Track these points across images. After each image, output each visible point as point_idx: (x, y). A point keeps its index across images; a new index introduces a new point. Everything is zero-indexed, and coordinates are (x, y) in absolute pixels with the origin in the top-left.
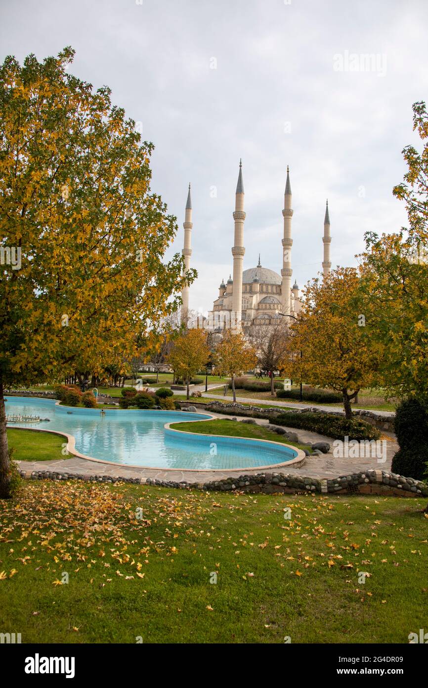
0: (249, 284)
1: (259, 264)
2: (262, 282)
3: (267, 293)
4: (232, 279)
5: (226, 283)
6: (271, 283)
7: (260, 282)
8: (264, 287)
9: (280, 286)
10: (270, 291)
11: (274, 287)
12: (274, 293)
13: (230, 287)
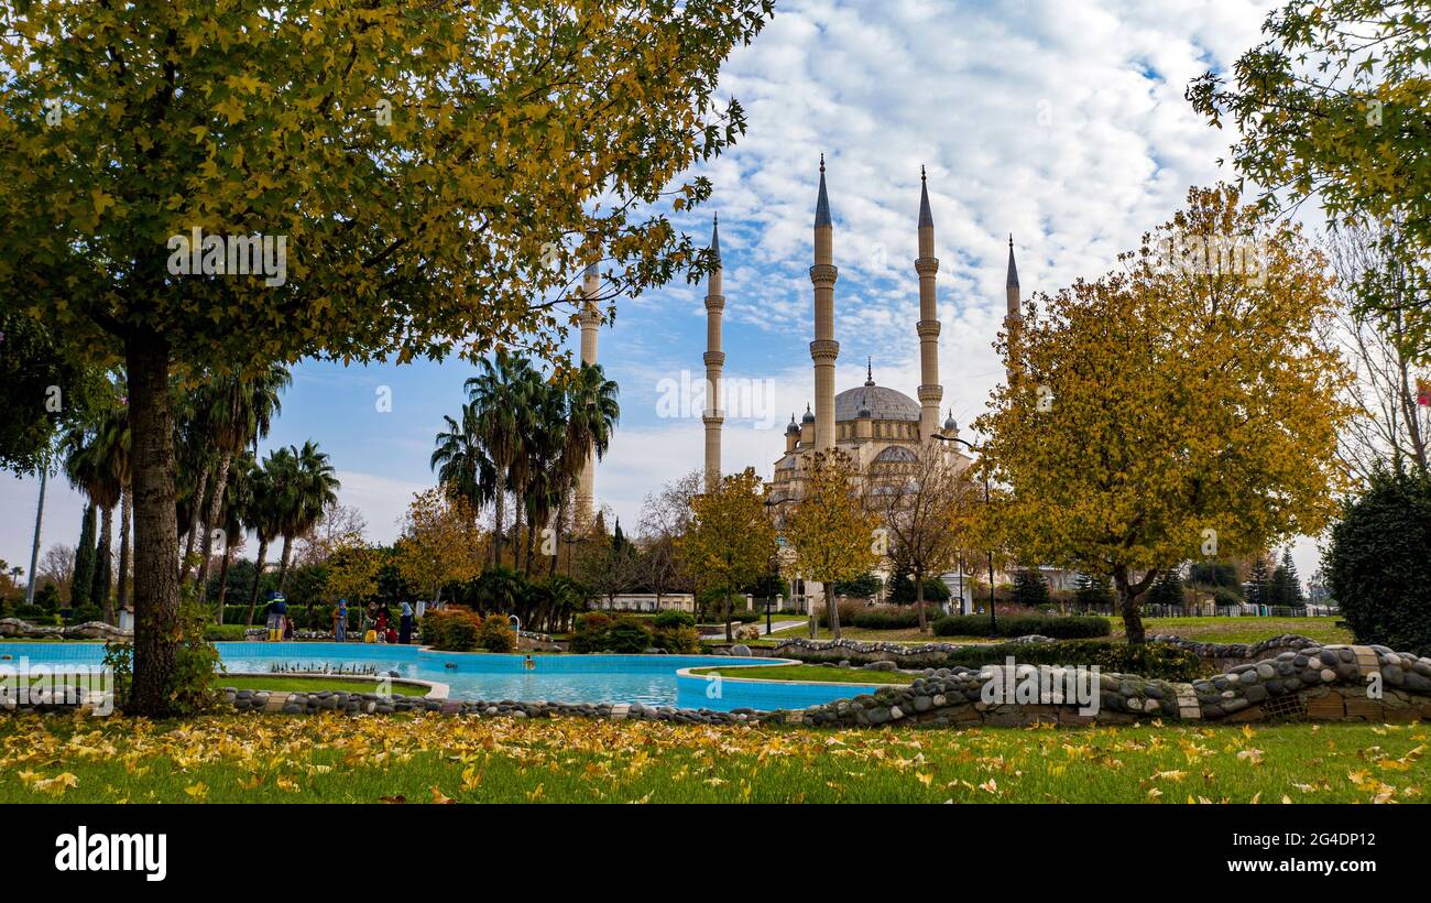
0: (850, 422)
1: (870, 378)
2: (879, 417)
3: (891, 440)
4: (813, 412)
5: (799, 421)
6: (898, 417)
7: (875, 416)
8: (883, 427)
9: (916, 424)
10: (896, 435)
11: (905, 427)
12: (903, 440)
13: (809, 429)
